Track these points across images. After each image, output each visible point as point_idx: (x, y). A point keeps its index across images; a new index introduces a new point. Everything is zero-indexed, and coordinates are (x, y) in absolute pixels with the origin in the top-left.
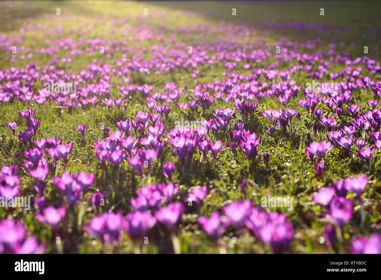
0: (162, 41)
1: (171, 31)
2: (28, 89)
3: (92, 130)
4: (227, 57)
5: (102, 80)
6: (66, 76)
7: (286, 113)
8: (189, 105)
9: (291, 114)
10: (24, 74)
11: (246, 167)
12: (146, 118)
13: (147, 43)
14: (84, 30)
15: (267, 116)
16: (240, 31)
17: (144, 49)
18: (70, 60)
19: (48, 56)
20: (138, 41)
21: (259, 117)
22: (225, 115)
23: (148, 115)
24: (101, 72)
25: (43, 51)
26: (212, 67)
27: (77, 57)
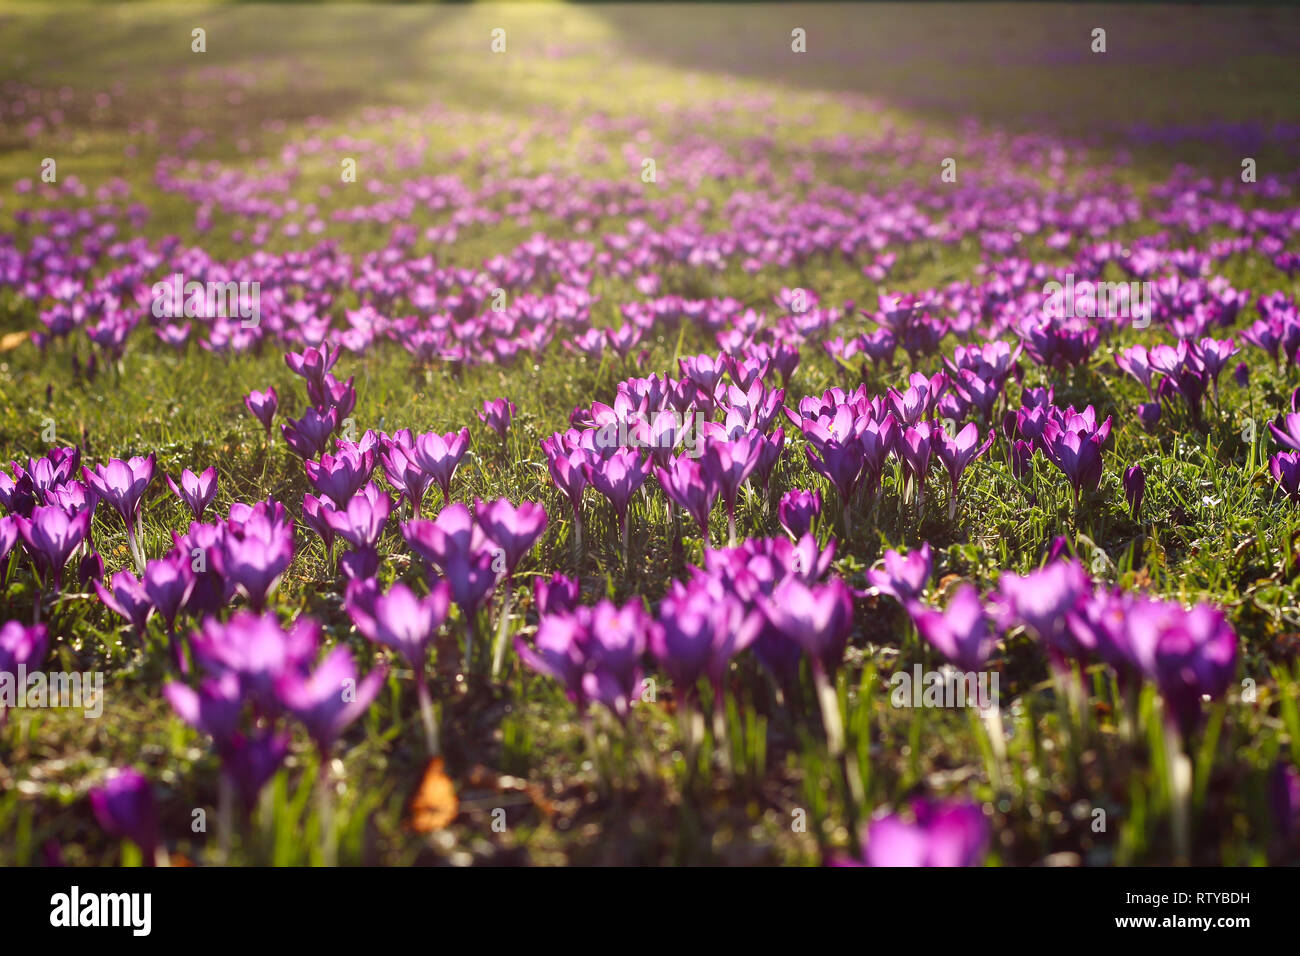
0: (764, 182)
1: (797, 155)
2: (312, 309)
3: (532, 420)
4: (989, 218)
5: (561, 287)
6: (440, 274)
7: (1200, 353)
8: (861, 343)
9: (1218, 356)
10: (298, 266)
11: (1063, 514)
12: (717, 372)
13: (712, 189)
14: (499, 153)
15: (1133, 368)
16: (1030, 150)
17: (702, 204)
18: (451, 236)
19: (378, 228)
20: (684, 184)
21: (1108, 379)
22: (988, 365)
23: (723, 362)
24: (557, 263)
25: (359, 212)
26: (938, 253)
27: (476, 230)
